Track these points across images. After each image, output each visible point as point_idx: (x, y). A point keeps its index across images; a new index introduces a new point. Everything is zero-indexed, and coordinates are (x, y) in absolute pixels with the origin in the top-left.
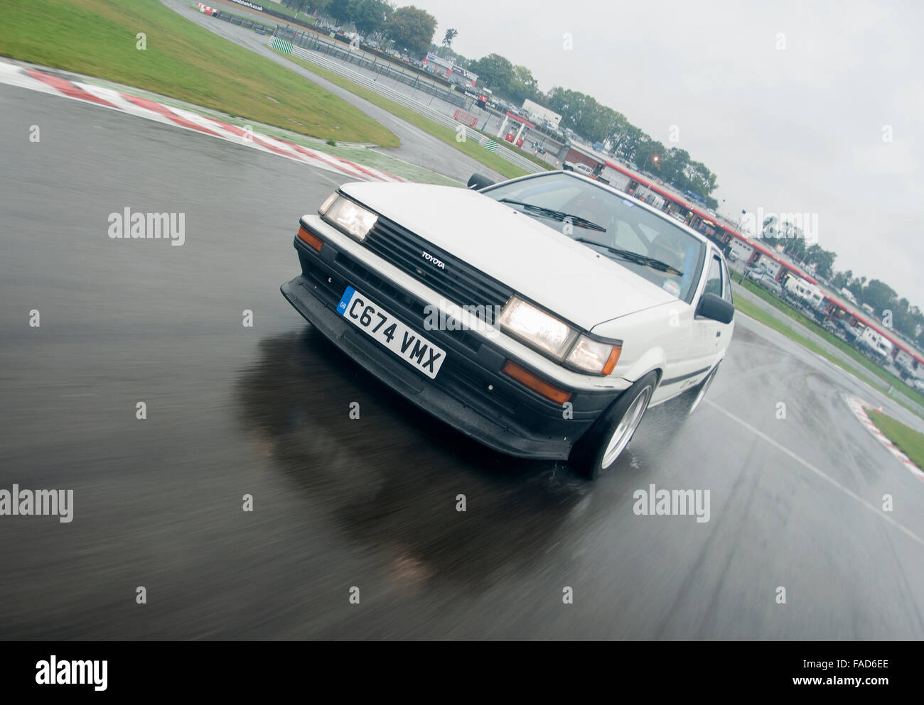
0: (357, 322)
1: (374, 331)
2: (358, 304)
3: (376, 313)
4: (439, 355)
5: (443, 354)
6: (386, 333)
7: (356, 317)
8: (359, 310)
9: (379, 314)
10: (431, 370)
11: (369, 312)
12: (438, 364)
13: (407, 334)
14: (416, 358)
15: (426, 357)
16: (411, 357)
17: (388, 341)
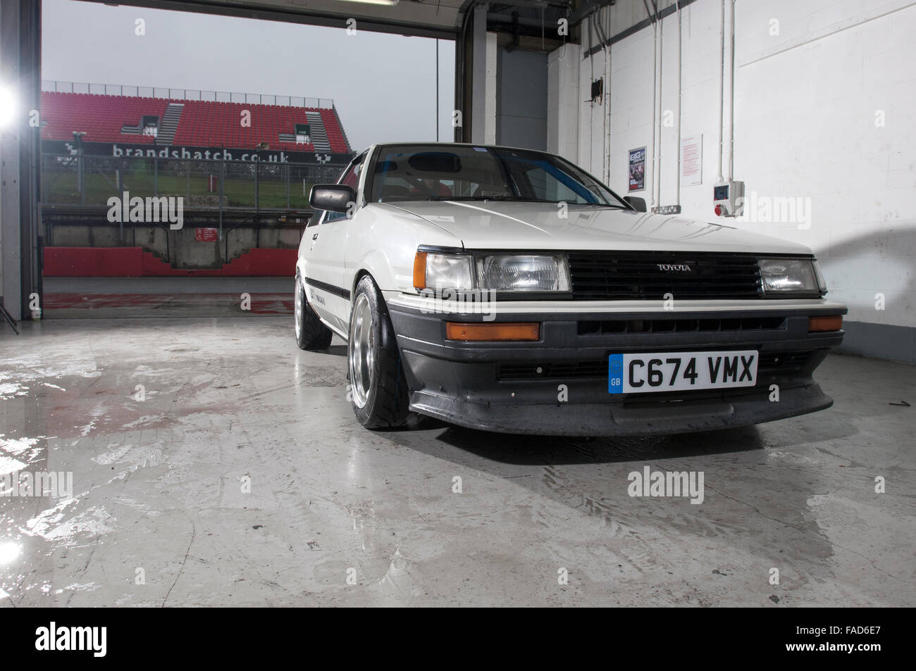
0: (646, 388)
1: (672, 383)
2: (636, 367)
3: (664, 361)
4: (752, 358)
5: (755, 353)
6: (686, 375)
7: (642, 383)
8: (641, 373)
9: (669, 361)
10: (750, 379)
11: (655, 367)
12: (754, 369)
13: (710, 359)
14: (730, 379)
15: (740, 368)
16: (725, 380)
17: (693, 382)
